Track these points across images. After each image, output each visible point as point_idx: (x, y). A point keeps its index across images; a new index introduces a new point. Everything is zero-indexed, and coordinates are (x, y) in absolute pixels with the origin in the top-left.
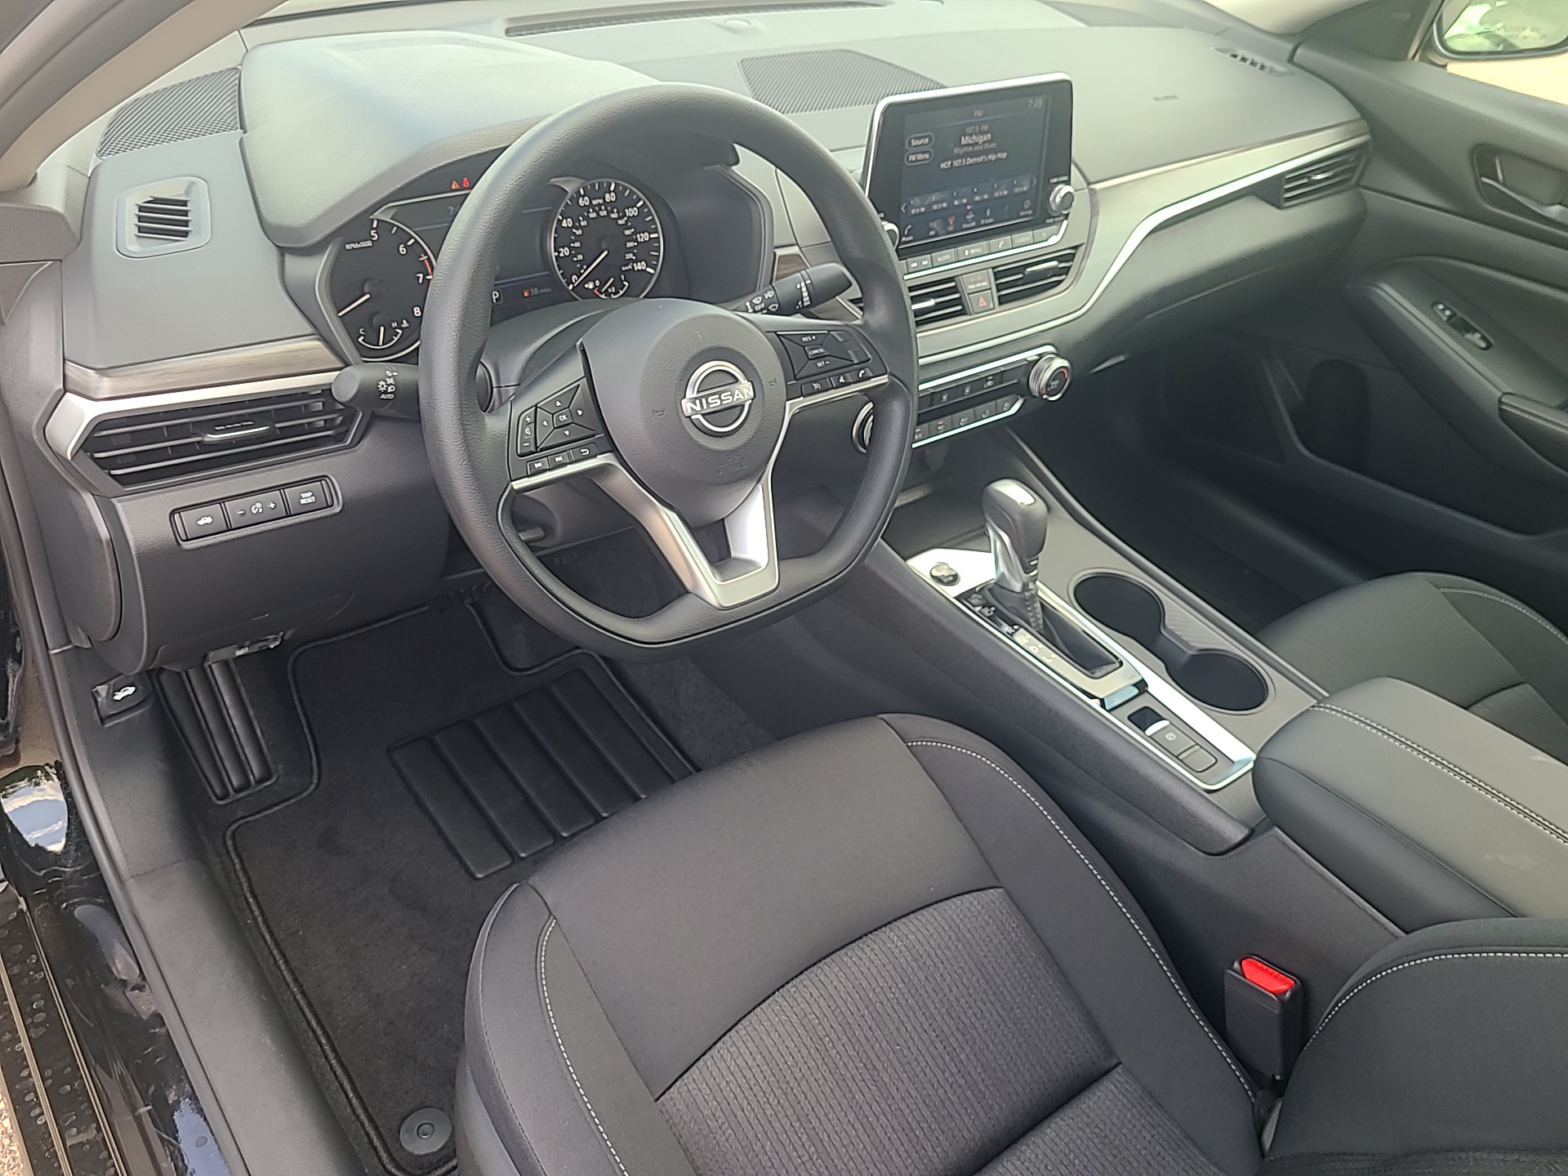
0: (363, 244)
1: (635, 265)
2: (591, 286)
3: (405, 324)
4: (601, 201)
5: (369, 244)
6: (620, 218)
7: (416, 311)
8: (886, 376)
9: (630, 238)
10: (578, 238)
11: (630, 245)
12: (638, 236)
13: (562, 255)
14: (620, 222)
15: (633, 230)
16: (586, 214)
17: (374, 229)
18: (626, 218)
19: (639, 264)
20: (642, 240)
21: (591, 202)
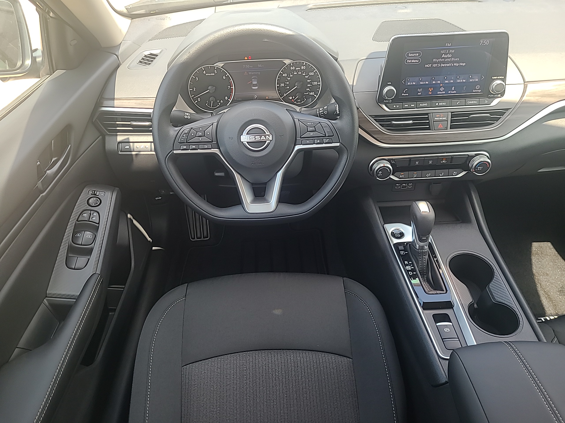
0: (212, 74)
1: (310, 93)
2: (291, 98)
3: (222, 102)
4: (299, 69)
5: (214, 74)
6: (306, 75)
7: (226, 98)
8: (339, 143)
9: (309, 83)
10: (288, 81)
11: (309, 85)
12: (313, 83)
13: (281, 86)
14: (306, 77)
15: (311, 80)
16: (293, 73)
17: (215, 70)
18: (309, 76)
19: (311, 93)
20: (314, 84)
21: (295, 68)
